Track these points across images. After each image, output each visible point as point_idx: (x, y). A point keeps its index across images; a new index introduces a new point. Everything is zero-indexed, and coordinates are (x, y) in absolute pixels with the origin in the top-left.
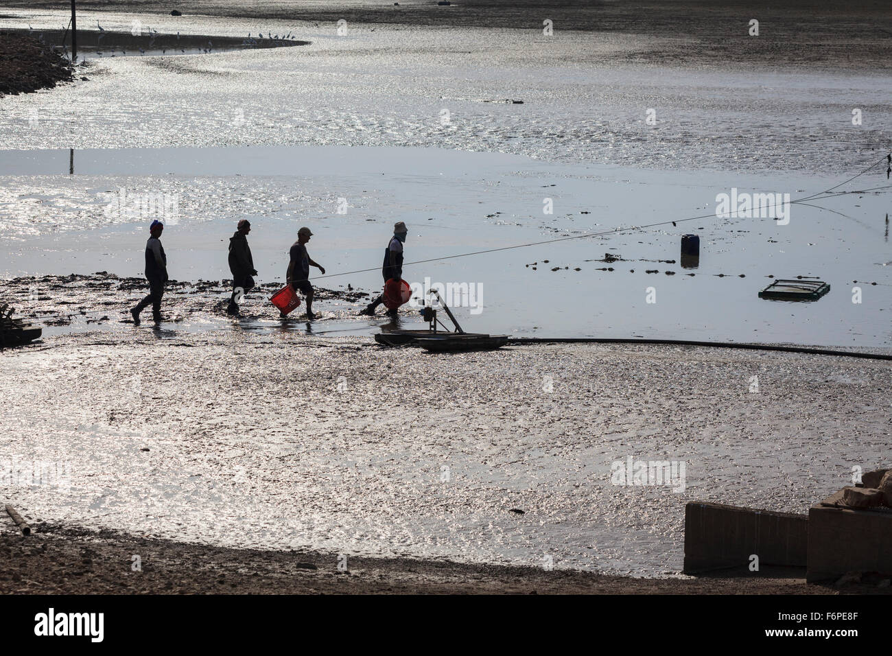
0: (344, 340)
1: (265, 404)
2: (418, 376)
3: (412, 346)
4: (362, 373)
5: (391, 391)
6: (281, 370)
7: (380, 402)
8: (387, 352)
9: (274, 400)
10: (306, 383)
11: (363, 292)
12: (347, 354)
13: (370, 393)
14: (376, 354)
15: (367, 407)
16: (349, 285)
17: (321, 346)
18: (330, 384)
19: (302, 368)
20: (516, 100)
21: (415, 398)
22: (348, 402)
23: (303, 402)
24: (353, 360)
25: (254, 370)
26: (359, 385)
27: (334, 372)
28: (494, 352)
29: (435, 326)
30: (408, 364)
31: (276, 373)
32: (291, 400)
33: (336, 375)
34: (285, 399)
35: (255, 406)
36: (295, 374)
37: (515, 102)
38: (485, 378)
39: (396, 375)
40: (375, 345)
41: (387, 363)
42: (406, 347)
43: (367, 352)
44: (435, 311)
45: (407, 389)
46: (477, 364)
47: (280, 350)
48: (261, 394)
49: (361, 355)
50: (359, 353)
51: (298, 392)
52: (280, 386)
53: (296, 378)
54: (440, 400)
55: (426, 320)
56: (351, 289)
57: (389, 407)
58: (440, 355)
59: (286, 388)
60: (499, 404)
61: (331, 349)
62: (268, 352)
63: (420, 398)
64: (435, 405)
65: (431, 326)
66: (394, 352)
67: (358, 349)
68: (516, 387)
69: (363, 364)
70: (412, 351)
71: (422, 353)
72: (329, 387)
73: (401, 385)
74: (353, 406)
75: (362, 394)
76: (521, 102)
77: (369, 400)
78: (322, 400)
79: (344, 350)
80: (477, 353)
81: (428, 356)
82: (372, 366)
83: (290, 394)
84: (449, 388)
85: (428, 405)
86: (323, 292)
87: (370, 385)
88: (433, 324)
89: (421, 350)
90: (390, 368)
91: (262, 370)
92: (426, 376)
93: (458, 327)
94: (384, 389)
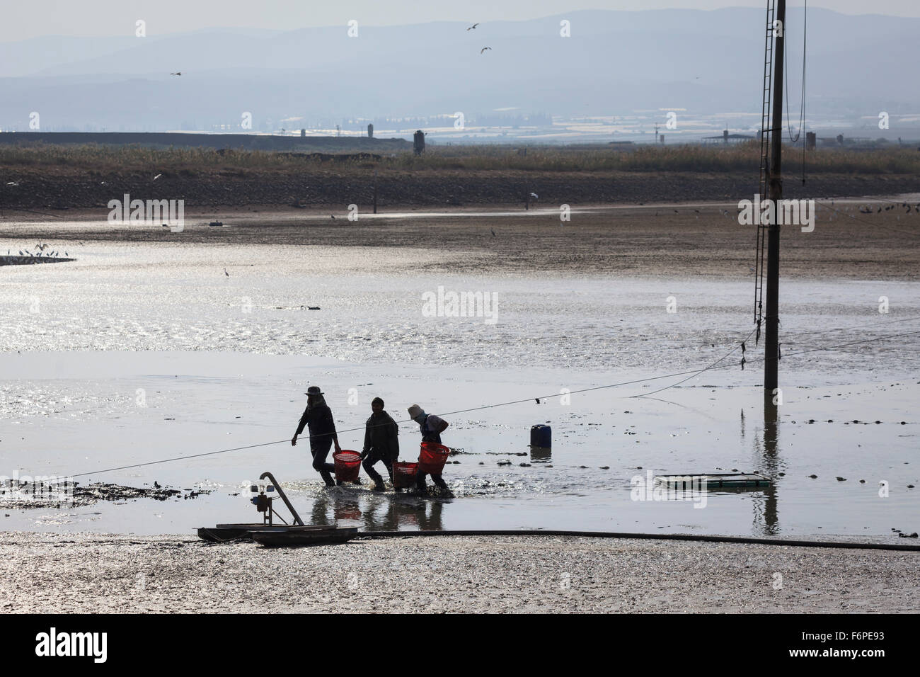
0: (159, 538)
1: (77, 604)
2: (259, 571)
3: (243, 541)
4: (191, 569)
5: (229, 587)
6: (90, 568)
7: (219, 599)
8: (215, 548)
9: (88, 599)
10: (124, 581)
11: (173, 489)
12: (167, 551)
13: (204, 589)
14: (202, 549)
15: (204, 604)
16: (156, 483)
17: (134, 543)
18: (153, 581)
19: (116, 566)
20: (311, 307)
21: (261, 593)
22: (179, 600)
23: (124, 601)
24: (176, 557)
25: (57, 569)
26: (189, 581)
27: (156, 568)
28: (344, 545)
29: (270, 518)
30: (244, 558)
31: (84, 572)
32: (109, 598)
33: (158, 571)
34: (100, 598)
35: (64, 606)
36: (109, 572)
37: (310, 309)
38: (340, 571)
39: (231, 571)
40: (199, 541)
41: (218, 558)
42: (237, 542)
43: (189, 548)
44: (270, 499)
45: (249, 584)
46: (327, 557)
47: (85, 549)
48: (71, 593)
49: (184, 551)
50: (182, 549)
51: (116, 590)
52: (92, 584)
53: (109, 576)
54: (291, 595)
55: (259, 510)
56: (159, 487)
57: (232, 604)
58: (280, 550)
59: (100, 586)
60: (365, 598)
61: (146, 546)
62: (71, 551)
63: (266, 593)
64: (287, 600)
65: (266, 518)
66: (224, 548)
67: (179, 546)
68: (381, 580)
69: (188, 560)
70: (243, 546)
71: (257, 548)
72: (152, 585)
73: (240, 580)
74: (186, 604)
75: (195, 591)
76: (318, 309)
77: (204, 597)
78: (147, 599)
79: (163, 546)
80: (324, 547)
81: (266, 551)
82: (201, 562)
83: (106, 593)
84: (300, 582)
85: (278, 600)
86: (125, 490)
87: (203, 581)
88: (267, 514)
89: (255, 545)
90: (223, 563)
91: (66, 568)
92: (268, 571)
93: (297, 518)
94: (219, 585)
